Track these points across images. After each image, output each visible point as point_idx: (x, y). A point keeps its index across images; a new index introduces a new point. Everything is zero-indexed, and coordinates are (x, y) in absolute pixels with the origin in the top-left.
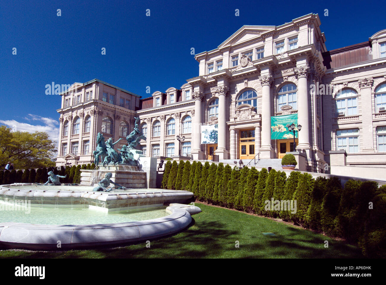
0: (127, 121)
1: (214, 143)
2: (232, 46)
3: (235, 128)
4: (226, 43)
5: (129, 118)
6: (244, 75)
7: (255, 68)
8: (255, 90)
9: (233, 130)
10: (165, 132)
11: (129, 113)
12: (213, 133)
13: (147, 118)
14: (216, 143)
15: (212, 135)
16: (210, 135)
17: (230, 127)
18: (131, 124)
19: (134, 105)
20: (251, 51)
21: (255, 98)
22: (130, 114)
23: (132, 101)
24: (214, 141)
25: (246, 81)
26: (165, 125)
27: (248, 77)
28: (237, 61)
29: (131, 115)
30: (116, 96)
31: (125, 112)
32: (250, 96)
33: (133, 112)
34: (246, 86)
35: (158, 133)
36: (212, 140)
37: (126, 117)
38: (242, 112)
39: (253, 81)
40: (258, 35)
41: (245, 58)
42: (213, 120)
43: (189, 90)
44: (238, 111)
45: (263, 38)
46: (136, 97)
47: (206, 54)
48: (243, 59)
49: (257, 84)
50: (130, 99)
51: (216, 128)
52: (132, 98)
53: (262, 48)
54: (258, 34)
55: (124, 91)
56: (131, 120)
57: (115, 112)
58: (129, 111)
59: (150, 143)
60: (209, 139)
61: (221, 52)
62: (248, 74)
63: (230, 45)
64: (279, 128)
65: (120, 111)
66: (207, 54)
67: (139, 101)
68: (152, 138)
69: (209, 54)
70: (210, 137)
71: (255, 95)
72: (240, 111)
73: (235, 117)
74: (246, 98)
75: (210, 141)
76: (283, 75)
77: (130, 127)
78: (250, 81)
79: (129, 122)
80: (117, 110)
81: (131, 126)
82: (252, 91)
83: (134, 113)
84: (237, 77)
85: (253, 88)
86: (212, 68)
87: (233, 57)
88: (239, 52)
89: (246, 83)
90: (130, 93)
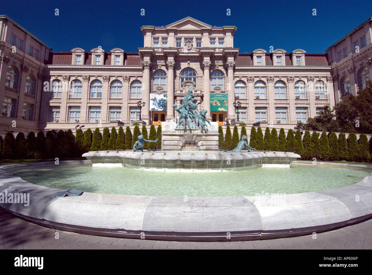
0: (34, 75)
1: (162, 110)
2: (177, 29)
3: (181, 99)
4: (173, 25)
5: (37, 71)
6: (189, 56)
7: (198, 54)
8: (195, 70)
9: (179, 100)
10: (89, 95)
11: (38, 65)
12: (161, 102)
13: (64, 75)
14: (164, 110)
15: (160, 103)
16: (158, 103)
17: (177, 98)
18: (38, 79)
19: (44, 58)
20: (192, 39)
21: (194, 77)
22: (38, 67)
23: (41, 52)
24: (162, 109)
25: (189, 62)
26: (89, 87)
27: (190, 59)
28: (180, 43)
29: (39, 69)
30: (26, 41)
31: (33, 64)
32: (190, 75)
33: (43, 65)
34: (189, 66)
35: (77, 94)
36: (160, 107)
37: (34, 70)
38: (187, 87)
39: (194, 63)
40: (197, 28)
41: (190, 43)
42: (159, 90)
43: (120, 55)
44: (184, 86)
45: (202, 32)
46: (46, 49)
47: (153, 28)
48: (188, 43)
49: (197, 66)
50: (39, 48)
51: (165, 97)
52: (41, 48)
53: (200, 39)
54: (199, 28)
55: (35, 39)
56: (40, 75)
57: (23, 61)
58: (38, 63)
59: (67, 104)
60: (158, 106)
61: (168, 32)
62: (192, 56)
63: (176, 28)
64: (216, 103)
65: (29, 62)
66: (155, 28)
67: (49, 53)
68: (69, 99)
69: (156, 29)
70: (158, 105)
71: (195, 75)
72: (185, 86)
73: (181, 90)
74: (188, 75)
75: (158, 109)
76: (216, 64)
77: (37, 83)
78: (192, 63)
79: (36, 77)
80: (25, 59)
81: (38, 81)
82: (192, 71)
83: (44, 67)
84: (183, 56)
85: (194, 68)
86: (158, 43)
87: (177, 39)
88: (182, 36)
89: (189, 63)
90: (41, 42)
